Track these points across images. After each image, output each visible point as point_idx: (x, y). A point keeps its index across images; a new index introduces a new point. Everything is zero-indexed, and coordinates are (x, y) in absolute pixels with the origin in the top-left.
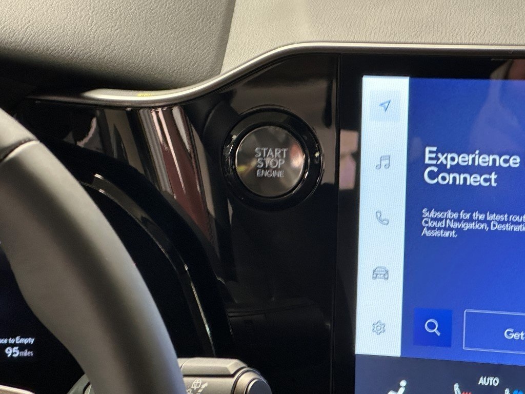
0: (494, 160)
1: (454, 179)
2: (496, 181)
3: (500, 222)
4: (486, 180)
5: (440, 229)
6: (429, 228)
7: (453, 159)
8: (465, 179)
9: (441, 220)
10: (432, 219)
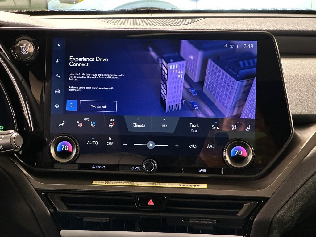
0: (88, 59)
1: (77, 65)
2: (88, 65)
3: (89, 76)
4: (86, 65)
5: (73, 78)
6: (71, 78)
7: (77, 59)
8: (80, 65)
9: (74, 76)
10: (72, 76)
